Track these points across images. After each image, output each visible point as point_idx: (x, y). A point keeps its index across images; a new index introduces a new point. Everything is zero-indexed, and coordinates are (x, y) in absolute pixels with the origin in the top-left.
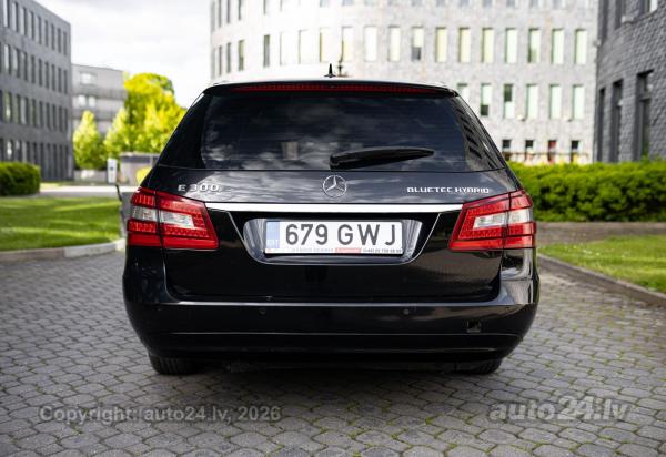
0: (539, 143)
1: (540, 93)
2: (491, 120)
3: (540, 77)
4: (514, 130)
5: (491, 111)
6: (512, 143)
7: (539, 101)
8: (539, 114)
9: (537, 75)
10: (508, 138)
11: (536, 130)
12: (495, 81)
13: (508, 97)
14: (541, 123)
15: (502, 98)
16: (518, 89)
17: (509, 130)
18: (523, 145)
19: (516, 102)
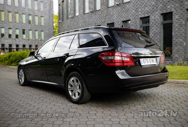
0: (33, 46)
1: (32, 32)
2: (19, 39)
3: (32, 28)
4: (26, 42)
5: (19, 36)
6: (26, 46)
7: (32, 35)
8: (32, 38)
9: (31, 27)
10: (25, 44)
11: (32, 42)
12: (20, 28)
13: (24, 33)
14: (33, 41)
15: (22, 33)
16: (26, 31)
17: (25, 42)
18: (29, 46)
19: (26, 35)
